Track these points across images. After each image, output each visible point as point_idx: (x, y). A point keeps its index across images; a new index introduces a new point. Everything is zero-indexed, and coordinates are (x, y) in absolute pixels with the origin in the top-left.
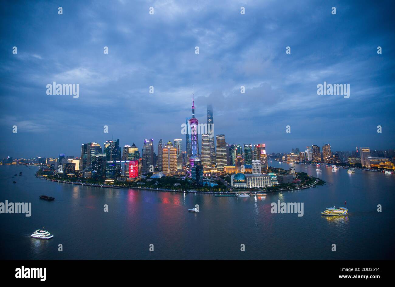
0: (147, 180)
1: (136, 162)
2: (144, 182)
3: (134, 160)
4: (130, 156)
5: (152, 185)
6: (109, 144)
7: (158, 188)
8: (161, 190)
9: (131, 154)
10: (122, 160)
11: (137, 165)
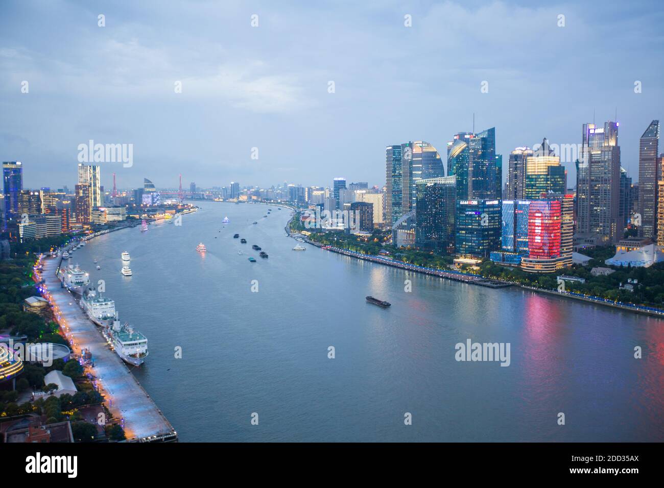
0: (594, 270)
1: (551, 206)
2: (581, 277)
3: (547, 198)
4: (533, 186)
5: (610, 291)
6: (463, 145)
7: (638, 303)
9: (534, 177)
10: (505, 199)
11: (555, 218)
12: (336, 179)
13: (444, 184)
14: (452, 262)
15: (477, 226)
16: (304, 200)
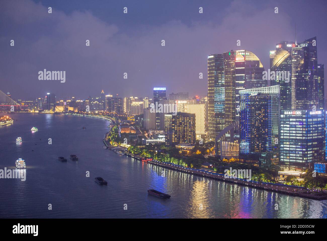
6: (286, 55)
13: (268, 94)
14: (276, 174)
15: (301, 136)
16: (123, 111)
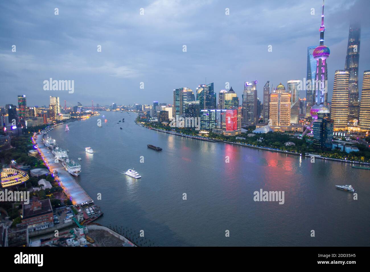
0: (248, 134)
1: (234, 112)
2: (244, 137)
3: (232, 108)
4: (227, 104)
5: (254, 142)
6: (202, 89)
7: (263, 146)
8: (267, 149)
9: (228, 101)
10: (218, 109)
11: (235, 116)
12: (154, 102)
13: (195, 104)
14: (198, 133)
16: (142, 110)
